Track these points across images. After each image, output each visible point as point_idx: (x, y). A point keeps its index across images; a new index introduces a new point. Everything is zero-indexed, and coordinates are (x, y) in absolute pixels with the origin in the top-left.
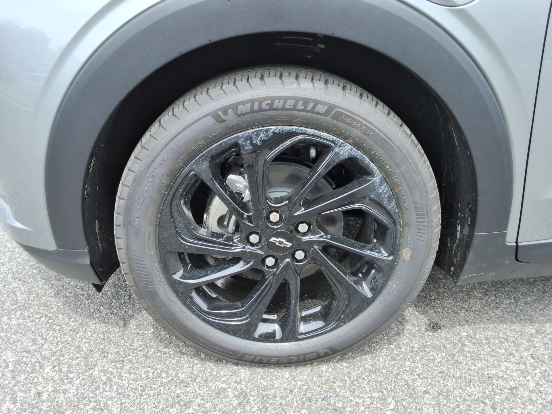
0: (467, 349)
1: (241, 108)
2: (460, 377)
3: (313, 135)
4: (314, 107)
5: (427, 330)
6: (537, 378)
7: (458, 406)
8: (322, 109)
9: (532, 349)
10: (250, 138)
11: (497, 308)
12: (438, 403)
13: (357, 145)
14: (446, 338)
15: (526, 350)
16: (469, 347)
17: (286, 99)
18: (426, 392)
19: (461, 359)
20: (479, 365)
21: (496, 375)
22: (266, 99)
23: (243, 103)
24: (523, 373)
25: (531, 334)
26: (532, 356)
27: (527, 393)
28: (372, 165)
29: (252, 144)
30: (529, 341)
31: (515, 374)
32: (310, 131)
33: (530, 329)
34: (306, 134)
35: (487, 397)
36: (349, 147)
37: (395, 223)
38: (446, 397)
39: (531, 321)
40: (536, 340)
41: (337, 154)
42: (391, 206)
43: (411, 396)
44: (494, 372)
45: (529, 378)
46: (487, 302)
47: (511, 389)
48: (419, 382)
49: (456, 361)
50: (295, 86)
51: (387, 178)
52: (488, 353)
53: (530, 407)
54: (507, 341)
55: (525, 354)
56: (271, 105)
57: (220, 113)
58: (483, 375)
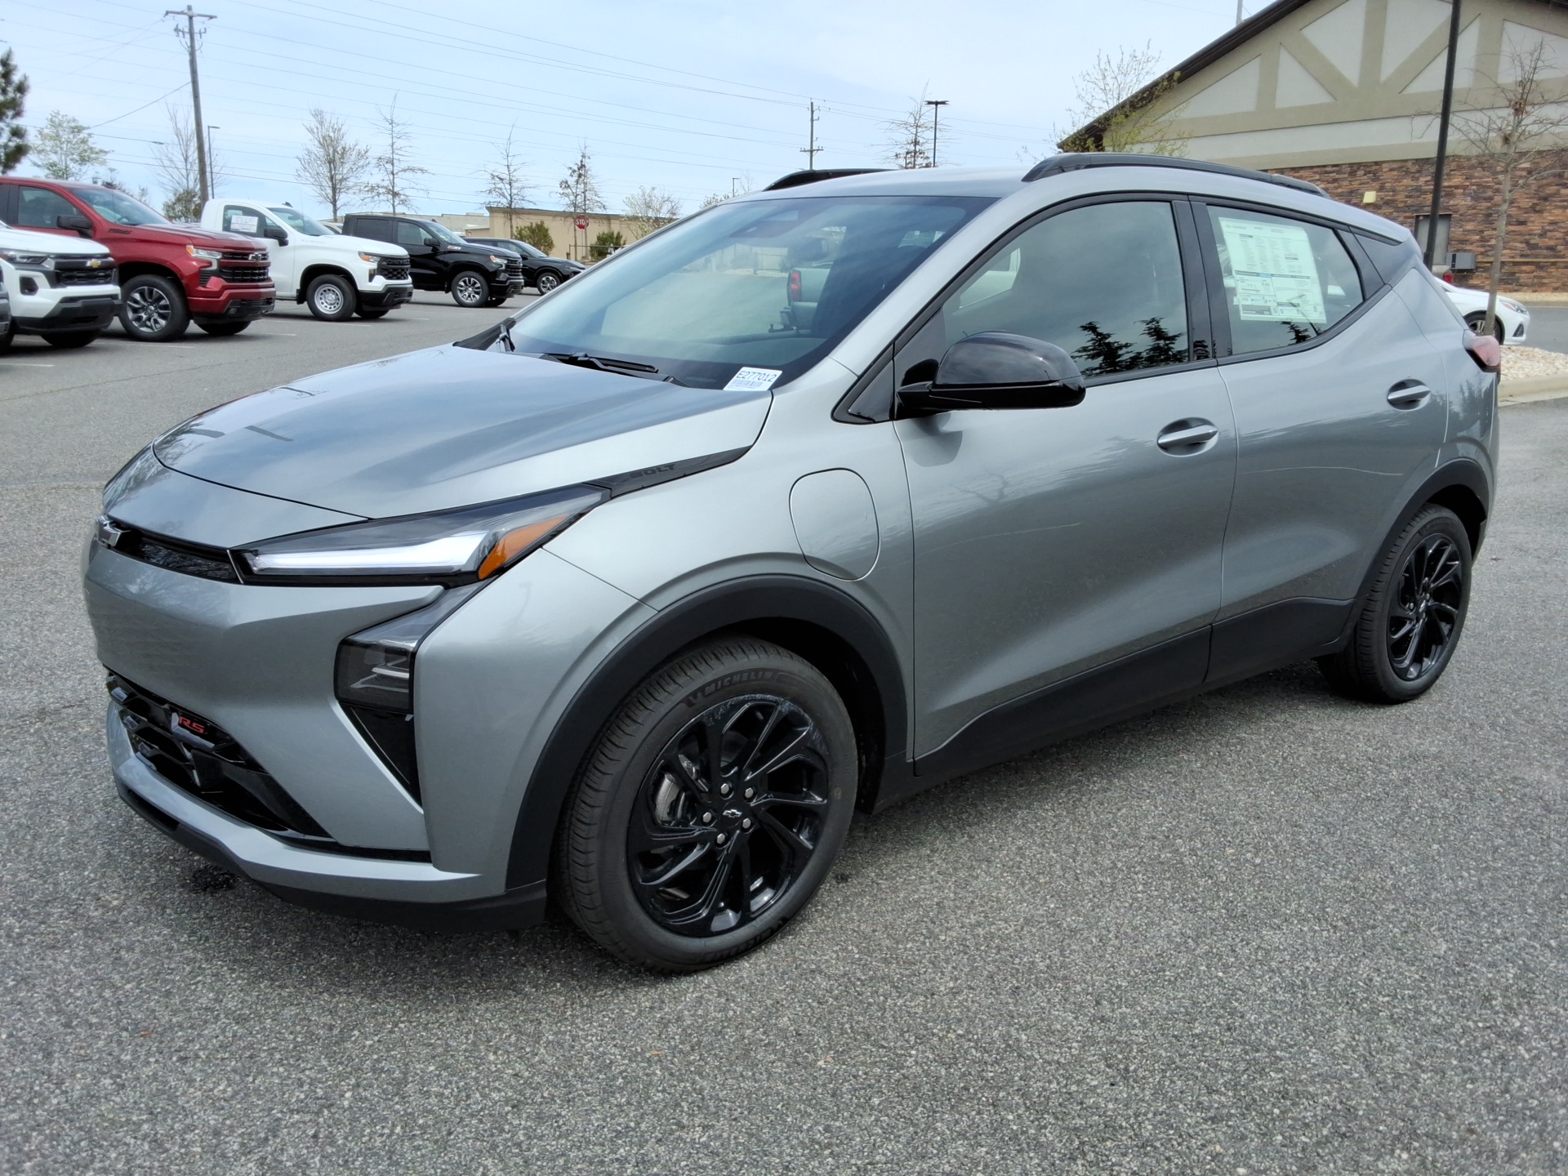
0: (883, 886)
1: (708, 690)
2: (893, 910)
3: (761, 700)
4: (763, 675)
5: (839, 883)
6: (952, 888)
7: (906, 931)
8: (768, 675)
9: (936, 868)
10: (712, 714)
11: (885, 841)
12: (889, 935)
13: (794, 700)
14: (861, 884)
15: (932, 869)
16: (884, 884)
17: (741, 673)
18: (874, 931)
19: (883, 896)
20: (902, 895)
21: (920, 898)
22: (726, 676)
23: (709, 684)
24: (940, 888)
25: (928, 855)
26: (939, 873)
27: (951, 903)
28: (806, 716)
29: (714, 719)
30: (930, 862)
31: (934, 892)
32: (758, 696)
33: (926, 851)
34: (755, 700)
35: (924, 917)
36: (788, 703)
37: (825, 764)
38: (893, 928)
39: (922, 844)
40: (935, 858)
41: (780, 712)
42: (822, 750)
43: (865, 939)
44: (917, 896)
45: (946, 891)
46: (872, 839)
47: (938, 904)
48: (863, 927)
49: (882, 899)
50: (746, 660)
51: (819, 725)
52: (903, 883)
53: (959, 912)
54: (912, 867)
55: (933, 873)
56: (730, 681)
57: (691, 698)
58: (910, 902)
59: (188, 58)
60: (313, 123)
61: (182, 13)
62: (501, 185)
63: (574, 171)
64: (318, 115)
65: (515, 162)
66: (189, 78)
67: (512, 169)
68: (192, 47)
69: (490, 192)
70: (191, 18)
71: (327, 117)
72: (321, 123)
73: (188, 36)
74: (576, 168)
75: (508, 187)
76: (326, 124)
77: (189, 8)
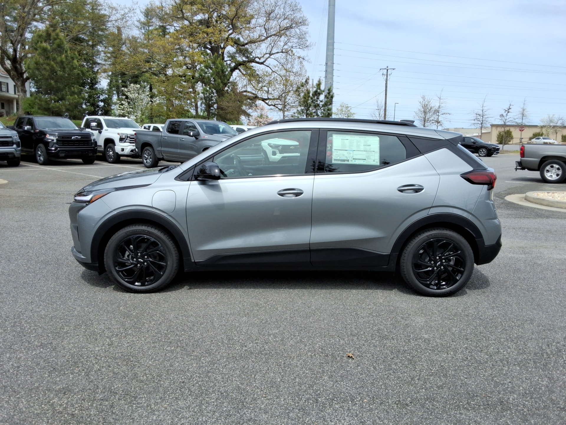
1: (130, 232)
8: (146, 231)
13: (155, 239)
22: (135, 230)
28: (159, 243)
29: (133, 238)
36: (153, 239)
37: (165, 255)
51: (162, 246)
59: (385, 82)
60: (421, 100)
61: (385, 69)
62: (479, 117)
63: (506, 111)
64: (423, 98)
65: (485, 108)
66: (385, 89)
67: (484, 111)
68: (387, 79)
69: (474, 120)
70: (387, 70)
71: (426, 98)
72: (424, 100)
73: (386, 76)
74: (507, 109)
75: (482, 117)
76: (426, 100)
77: (387, 67)
